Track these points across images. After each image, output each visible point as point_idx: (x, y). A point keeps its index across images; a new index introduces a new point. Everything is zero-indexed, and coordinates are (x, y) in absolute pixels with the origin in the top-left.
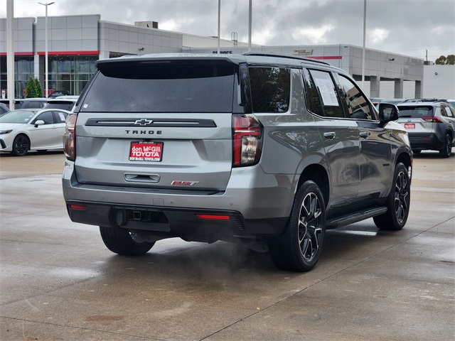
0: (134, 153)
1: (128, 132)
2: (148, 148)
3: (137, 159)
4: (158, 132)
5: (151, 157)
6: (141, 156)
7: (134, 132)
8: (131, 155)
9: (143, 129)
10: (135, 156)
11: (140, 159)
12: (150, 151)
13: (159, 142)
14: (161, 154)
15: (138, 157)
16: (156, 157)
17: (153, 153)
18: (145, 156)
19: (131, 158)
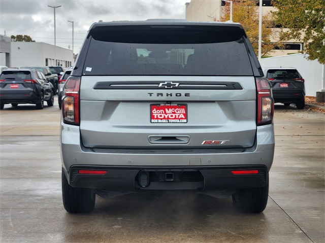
0: (155, 115)
1: (151, 94)
2: (171, 110)
3: (160, 121)
4: (187, 95)
5: (175, 118)
6: (164, 118)
7: (158, 95)
8: (152, 117)
9: (169, 91)
10: (157, 118)
11: (164, 121)
12: (174, 113)
13: (183, 104)
14: (186, 115)
15: (161, 119)
16: (182, 118)
17: (177, 115)
18: (168, 118)
19: (153, 121)
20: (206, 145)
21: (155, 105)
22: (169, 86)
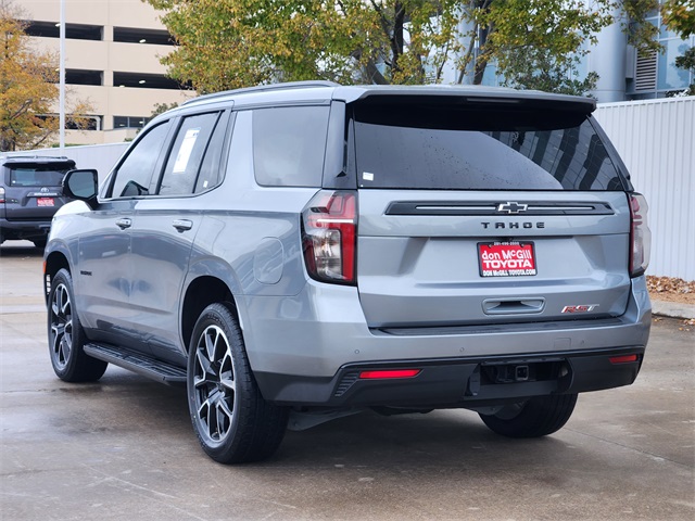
0: (487, 262)
1: (486, 225)
2: (510, 254)
3: (495, 273)
4: (540, 225)
5: (518, 268)
6: (501, 268)
7: (497, 225)
8: (482, 267)
9: (514, 219)
10: (491, 269)
11: (502, 273)
12: (515, 258)
13: (527, 242)
14: (533, 261)
15: (498, 270)
16: (528, 268)
17: (520, 262)
18: (507, 268)
19: (485, 273)
20: (569, 314)
21: (485, 244)
22: (515, 210)
